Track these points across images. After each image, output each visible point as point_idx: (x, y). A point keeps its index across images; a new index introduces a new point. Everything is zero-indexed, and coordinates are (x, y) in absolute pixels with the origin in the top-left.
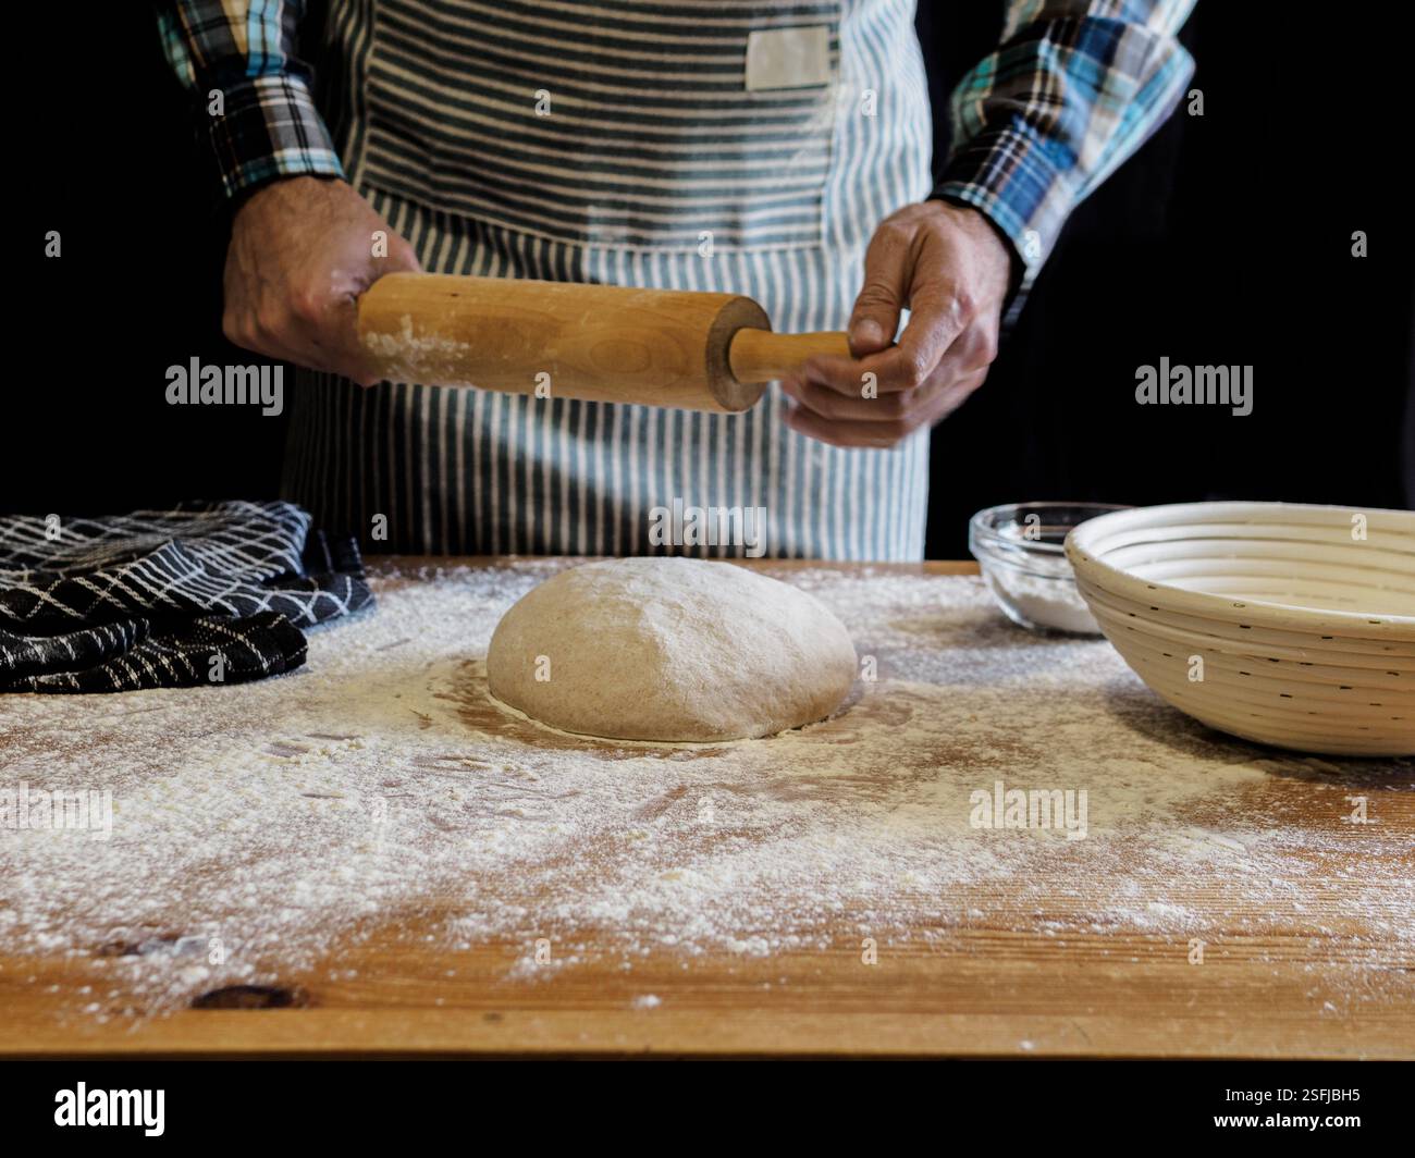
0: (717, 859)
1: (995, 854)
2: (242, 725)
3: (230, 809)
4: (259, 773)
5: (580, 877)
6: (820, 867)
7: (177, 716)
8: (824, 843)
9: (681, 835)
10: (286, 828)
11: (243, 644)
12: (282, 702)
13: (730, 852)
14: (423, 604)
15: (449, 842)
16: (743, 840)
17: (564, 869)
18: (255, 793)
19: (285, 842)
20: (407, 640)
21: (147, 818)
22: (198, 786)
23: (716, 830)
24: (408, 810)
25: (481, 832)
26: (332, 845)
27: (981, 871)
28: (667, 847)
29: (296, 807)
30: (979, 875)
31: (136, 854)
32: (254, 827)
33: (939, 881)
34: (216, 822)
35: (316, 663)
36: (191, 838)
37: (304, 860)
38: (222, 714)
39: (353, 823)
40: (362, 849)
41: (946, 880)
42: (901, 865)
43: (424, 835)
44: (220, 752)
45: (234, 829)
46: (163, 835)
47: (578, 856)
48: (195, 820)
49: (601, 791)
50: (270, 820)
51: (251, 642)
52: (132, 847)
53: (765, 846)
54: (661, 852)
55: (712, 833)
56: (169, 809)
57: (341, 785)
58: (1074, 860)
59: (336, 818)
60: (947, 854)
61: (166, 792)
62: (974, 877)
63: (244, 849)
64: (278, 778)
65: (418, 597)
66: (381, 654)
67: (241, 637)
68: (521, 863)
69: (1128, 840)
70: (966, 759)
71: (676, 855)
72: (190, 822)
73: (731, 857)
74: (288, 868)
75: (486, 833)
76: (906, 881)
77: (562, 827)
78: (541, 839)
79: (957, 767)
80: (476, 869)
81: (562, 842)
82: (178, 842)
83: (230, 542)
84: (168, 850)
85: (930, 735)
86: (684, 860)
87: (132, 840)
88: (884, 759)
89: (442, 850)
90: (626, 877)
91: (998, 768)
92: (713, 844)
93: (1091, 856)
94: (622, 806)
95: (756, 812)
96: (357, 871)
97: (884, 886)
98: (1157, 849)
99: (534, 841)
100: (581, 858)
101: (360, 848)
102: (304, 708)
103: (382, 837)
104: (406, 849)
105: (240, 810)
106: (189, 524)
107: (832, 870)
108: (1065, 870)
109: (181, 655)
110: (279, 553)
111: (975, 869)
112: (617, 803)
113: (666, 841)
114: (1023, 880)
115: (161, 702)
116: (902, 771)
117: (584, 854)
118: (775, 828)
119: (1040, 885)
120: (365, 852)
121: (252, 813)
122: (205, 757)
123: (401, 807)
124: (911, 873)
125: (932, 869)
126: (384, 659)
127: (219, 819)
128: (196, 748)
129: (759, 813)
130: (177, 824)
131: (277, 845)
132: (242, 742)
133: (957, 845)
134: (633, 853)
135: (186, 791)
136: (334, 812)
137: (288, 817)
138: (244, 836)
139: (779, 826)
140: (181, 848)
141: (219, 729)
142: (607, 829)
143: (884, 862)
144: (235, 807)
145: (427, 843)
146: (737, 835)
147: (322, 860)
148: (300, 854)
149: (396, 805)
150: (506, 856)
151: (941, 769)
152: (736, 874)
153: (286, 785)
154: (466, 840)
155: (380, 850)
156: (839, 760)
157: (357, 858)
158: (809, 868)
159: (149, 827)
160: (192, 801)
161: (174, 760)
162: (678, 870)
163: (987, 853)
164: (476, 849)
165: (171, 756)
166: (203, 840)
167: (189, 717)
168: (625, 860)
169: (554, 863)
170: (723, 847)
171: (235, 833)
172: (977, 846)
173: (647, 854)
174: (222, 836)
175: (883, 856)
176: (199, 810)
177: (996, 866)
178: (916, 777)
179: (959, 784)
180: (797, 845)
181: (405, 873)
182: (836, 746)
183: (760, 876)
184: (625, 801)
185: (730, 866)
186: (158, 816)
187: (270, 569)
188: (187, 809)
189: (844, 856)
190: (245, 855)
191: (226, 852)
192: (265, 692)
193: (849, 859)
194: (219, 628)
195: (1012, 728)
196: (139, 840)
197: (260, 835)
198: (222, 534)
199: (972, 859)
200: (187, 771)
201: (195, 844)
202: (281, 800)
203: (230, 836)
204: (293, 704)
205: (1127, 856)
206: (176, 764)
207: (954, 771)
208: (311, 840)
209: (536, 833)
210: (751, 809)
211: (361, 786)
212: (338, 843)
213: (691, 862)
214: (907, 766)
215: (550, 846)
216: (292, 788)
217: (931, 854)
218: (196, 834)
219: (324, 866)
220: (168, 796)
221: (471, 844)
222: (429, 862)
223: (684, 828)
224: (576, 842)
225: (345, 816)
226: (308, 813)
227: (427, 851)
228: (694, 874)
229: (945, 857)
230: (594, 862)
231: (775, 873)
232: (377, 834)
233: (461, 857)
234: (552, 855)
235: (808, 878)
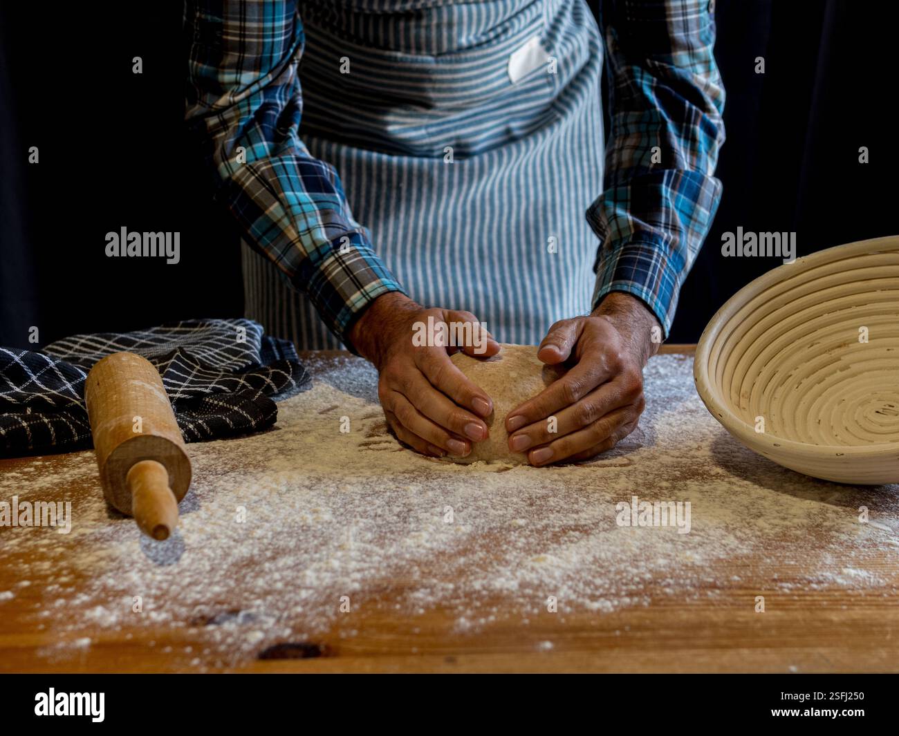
0: (564, 547)
1: (736, 537)
2: (246, 466)
3: (252, 522)
4: (265, 498)
5: (481, 562)
6: (631, 550)
7: (204, 461)
8: (629, 534)
9: (538, 531)
10: (290, 534)
11: (237, 412)
12: (268, 449)
13: (572, 542)
14: (341, 382)
15: (394, 540)
16: (577, 534)
17: (471, 556)
18: (266, 512)
19: (292, 544)
20: (336, 407)
21: (201, 531)
22: (229, 508)
23: (559, 527)
24: (365, 520)
25: (413, 533)
26: (322, 545)
27: (731, 549)
28: (531, 540)
29: (293, 520)
30: (730, 552)
31: (200, 556)
32: (270, 535)
33: (707, 557)
34: (245, 532)
35: (283, 423)
36: (232, 543)
37: (306, 556)
38: (233, 459)
39: (331, 530)
40: (341, 547)
41: (711, 557)
42: (680, 547)
43: (377, 536)
44: (237, 485)
45: (257, 536)
46: (214, 542)
47: (477, 548)
48: (231, 530)
49: (481, 503)
50: (279, 529)
51: (243, 410)
52: (197, 551)
53: (592, 537)
54: (528, 543)
55: (557, 529)
56: (214, 524)
57: (318, 505)
58: (787, 541)
59: (320, 527)
60: (707, 539)
61: (210, 513)
62: (728, 554)
63: (267, 549)
64: (277, 501)
65: (337, 378)
66: (323, 416)
67: (236, 408)
68: (443, 553)
69: (817, 526)
70: (702, 475)
71: (538, 545)
72: (230, 533)
73: (573, 545)
74: (298, 562)
75: (417, 534)
76: (686, 558)
77: (463, 528)
78: (451, 537)
79: (697, 480)
80: (416, 558)
81: (464, 538)
82: (225, 546)
83: (216, 346)
84: (219, 552)
85: (675, 459)
86: (545, 549)
87: (195, 546)
88: (651, 477)
89: (391, 545)
90: (511, 561)
91: (723, 480)
92: (560, 537)
93: (797, 538)
94: (496, 513)
95: (581, 514)
96: (341, 562)
97: (674, 562)
98: (837, 531)
99: (447, 538)
100: (479, 549)
101: (340, 546)
102: (283, 454)
103: (352, 538)
104: (369, 547)
105: (259, 524)
106: (188, 335)
107: (638, 552)
108: (784, 548)
109: (200, 422)
110: (247, 352)
111: (727, 549)
112: (493, 511)
113: (529, 536)
114: (759, 555)
115: (192, 452)
116: (664, 484)
117: (481, 546)
118: (596, 525)
119: (770, 558)
120: (344, 549)
121: (267, 525)
122: (228, 488)
123: (359, 518)
124: (688, 553)
125: (700, 550)
126: (325, 419)
127: (246, 530)
128: (221, 482)
129: (583, 515)
130: (221, 534)
131: (287, 546)
132: (249, 477)
133: (712, 532)
134: (511, 544)
135: (221, 512)
136: (318, 522)
137: (290, 527)
138: (265, 541)
139: (598, 523)
140: (227, 550)
141: (233, 469)
142: (490, 529)
143: (669, 546)
144: (255, 522)
145: (380, 540)
146: (574, 530)
147: (317, 556)
148: (302, 551)
149: (355, 516)
150: (432, 549)
151: (688, 482)
152: (579, 556)
153: (282, 505)
154: (405, 539)
155: (353, 547)
156: (623, 479)
157: (340, 554)
158: (623, 551)
159: (204, 537)
160: (227, 518)
161: (210, 491)
162: (543, 555)
163: (732, 538)
164: (413, 545)
165: (207, 488)
166: (239, 544)
167: (213, 462)
168: (507, 549)
169: (464, 552)
170: (566, 539)
171: (259, 539)
172: (724, 533)
173: (520, 545)
174: (251, 541)
175: (667, 541)
176: (233, 524)
177: (740, 546)
178: (674, 488)
179: (701, 492)
180: (612, 536)
181: (371, 562)
182: (619, 468)
183: (594, 557)
184: (497, 510)
185: (574, 552)
186: (208, 529)
187: (242, 362)
188: (225, 524)
189: (643, 542)
190: (269, 554)
191: (256, 552)
192: (256, 444)
193: (648, 544)
194: (221, 404)
195: (725, 453)
196: (200, 545)
197: (274, 540)
198: (210, 341)
199: (723, 542)
200: (219, 498)
201: (236, 547)
202: (282, 516)
203: (257, 541)
204: (275, 451)
205: (820, 536)
206: (211, 493)
207: (697, 483)
208: (307, 542)
209: (447, 533)
210: (577, 512)
211: (331, 504)
212: (325, 543)
213: (548, 549)
214: (667, 480)
215: (458, 541)
216: (287, 508)
217: (697, 539)
218: (235, 540)
219: (320, 560)
220: (212, 515)
221: (409, 542)
222: (385, 555)
223: (539, 527)
224: (474, 538)
225: (325, 525)
226: (301, 524)
227: (382, 546)
228: (553, 558)
229: (708, 541)
230: (488, 552)
231: (603, 555)
232: (348, 537)
233: (404, 550)
234: (461, 547)
235: (624, 558)
